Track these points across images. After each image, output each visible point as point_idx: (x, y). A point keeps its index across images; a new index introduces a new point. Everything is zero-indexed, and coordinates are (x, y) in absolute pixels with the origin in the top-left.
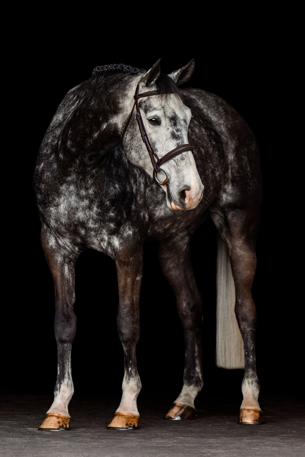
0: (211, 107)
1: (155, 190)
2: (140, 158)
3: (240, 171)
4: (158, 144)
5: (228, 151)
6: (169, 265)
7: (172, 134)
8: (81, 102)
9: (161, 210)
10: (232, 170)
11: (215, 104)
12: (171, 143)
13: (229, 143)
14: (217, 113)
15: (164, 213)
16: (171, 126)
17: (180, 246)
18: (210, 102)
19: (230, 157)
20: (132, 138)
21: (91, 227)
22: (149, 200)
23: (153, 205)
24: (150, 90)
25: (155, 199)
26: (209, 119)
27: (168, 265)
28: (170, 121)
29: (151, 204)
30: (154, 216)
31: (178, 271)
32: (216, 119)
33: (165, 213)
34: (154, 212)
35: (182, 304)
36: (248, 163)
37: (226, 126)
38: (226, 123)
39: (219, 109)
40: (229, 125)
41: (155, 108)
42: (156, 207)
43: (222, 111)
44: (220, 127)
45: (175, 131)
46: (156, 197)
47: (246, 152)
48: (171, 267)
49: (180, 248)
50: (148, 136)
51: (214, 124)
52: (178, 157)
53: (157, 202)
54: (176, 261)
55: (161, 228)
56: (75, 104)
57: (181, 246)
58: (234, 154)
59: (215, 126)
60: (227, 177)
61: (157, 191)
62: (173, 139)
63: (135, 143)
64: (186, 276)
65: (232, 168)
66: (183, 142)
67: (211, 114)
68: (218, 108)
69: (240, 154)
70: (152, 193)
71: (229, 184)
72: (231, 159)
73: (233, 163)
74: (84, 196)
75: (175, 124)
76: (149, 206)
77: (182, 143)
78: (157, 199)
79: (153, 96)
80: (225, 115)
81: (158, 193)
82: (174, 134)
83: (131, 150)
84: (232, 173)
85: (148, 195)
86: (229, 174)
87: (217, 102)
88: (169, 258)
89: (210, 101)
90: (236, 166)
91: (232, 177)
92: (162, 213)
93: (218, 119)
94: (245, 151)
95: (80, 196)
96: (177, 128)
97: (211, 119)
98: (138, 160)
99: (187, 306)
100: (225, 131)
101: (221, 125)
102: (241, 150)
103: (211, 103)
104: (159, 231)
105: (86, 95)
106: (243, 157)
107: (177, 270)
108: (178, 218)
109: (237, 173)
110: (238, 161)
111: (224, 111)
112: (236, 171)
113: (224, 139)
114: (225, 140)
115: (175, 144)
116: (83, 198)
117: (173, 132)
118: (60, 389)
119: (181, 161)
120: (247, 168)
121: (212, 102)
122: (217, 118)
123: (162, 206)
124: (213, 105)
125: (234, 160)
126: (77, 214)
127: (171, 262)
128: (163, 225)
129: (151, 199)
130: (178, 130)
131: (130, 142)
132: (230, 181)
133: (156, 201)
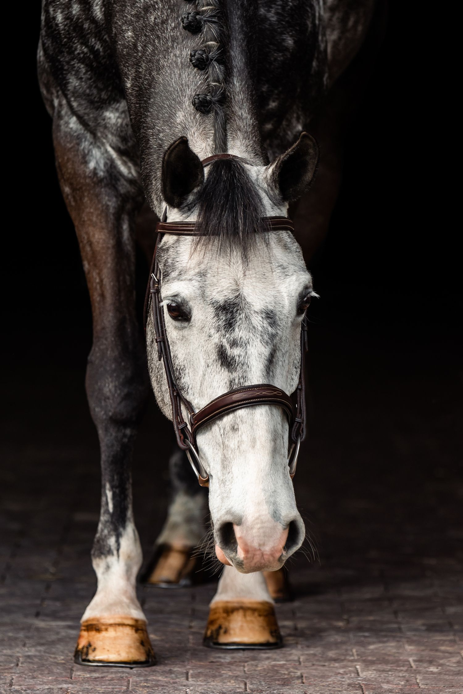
4: (190, 374)
7: (219, 351)
12: (217, 377)
16: (219, 329)
24: (186, 218)
28: (217, 315)
45: (227, 346)
62: (222, 365)
66: (244, 378)
75: (230, 325)
77: (242, 381)
79: (187, 237)
82: (224, 352)
96: (232, 335)
115: (225, 380)
117: (222, 346)
118: (118, 550)
119: (231, 433)
130: (234, 344)
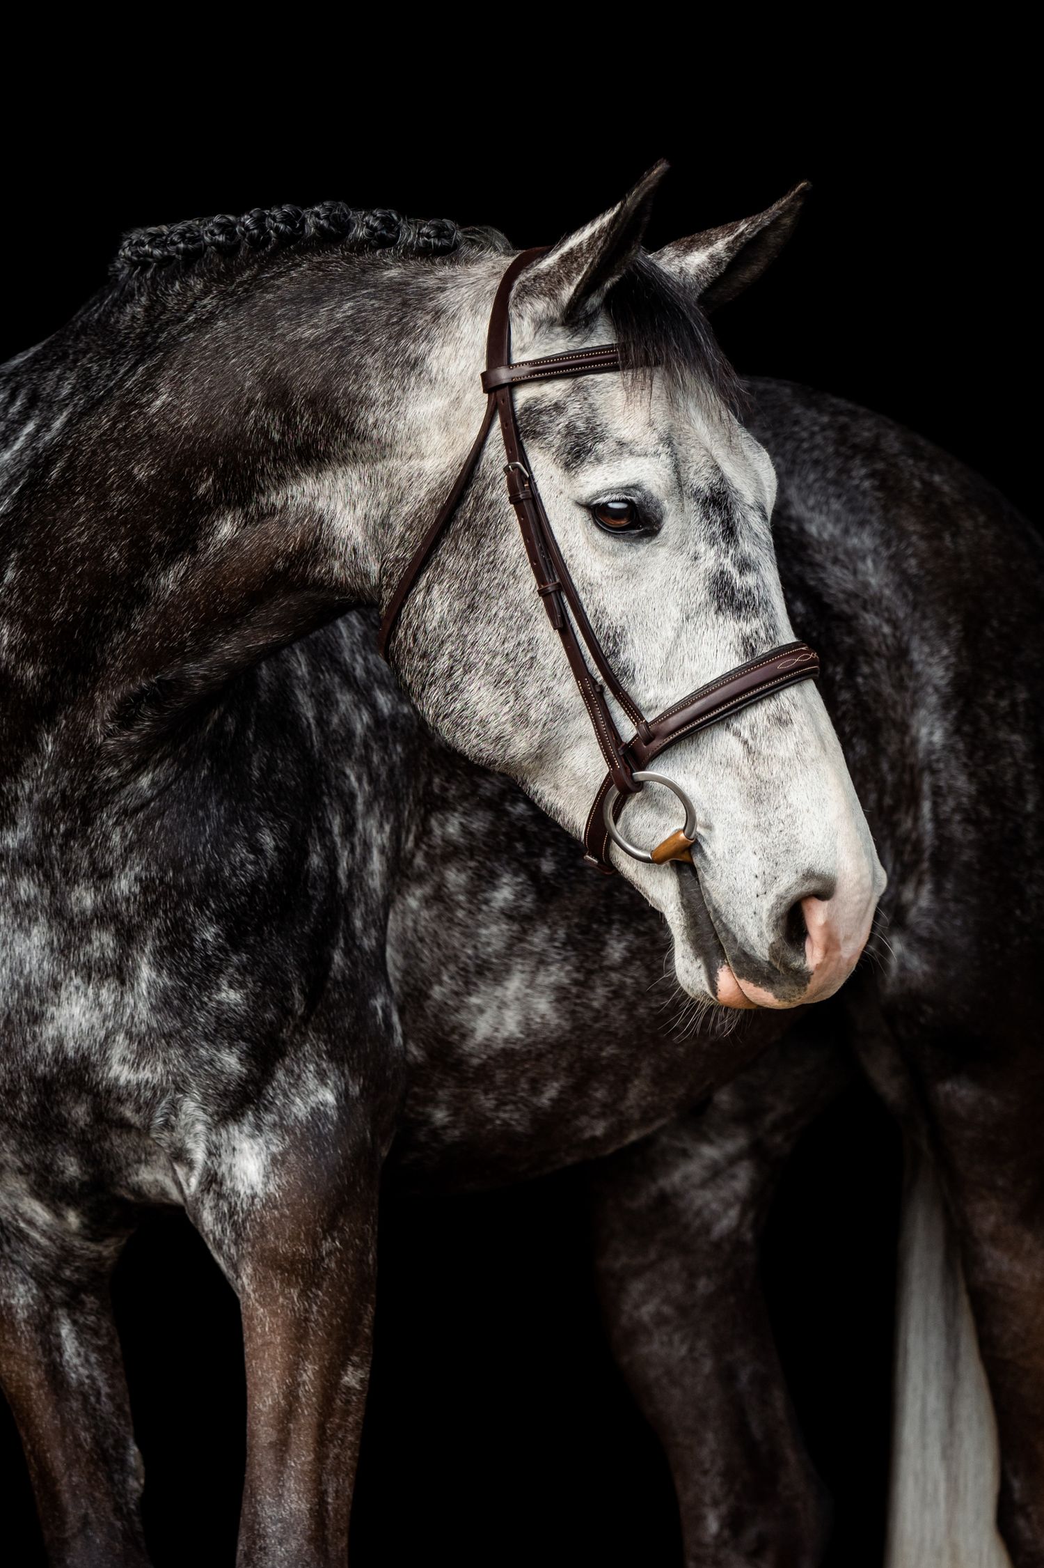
0: (804, 462)
1: (461, 898)
2: (522, 719)
3: (986, 812)
5: (908, 695)
6: (637, 1307)
7: (716, 583)
8: (57, 424)
9: (503, 1005)
10: (935, 806)
11: (831, 449)
12: (710, 634)
13: (915, 656)
14: (839, 496)
15: (519, 1023)
16: (712, 541)
17: (698, 1213)
18: (803, 440)
19: (924, 731)
20: (472, 607)
21: (117, 1079)
22: (426, 952)
23: (452, 978)
24: (582, 342)
25: (464, 946)
26: (794, 527)
27: (627, 1307)
28: (706, 515)
29: (438, 976)
30: (464, 1036)
31: (682, 1341)
32: (830, 527)
33: (526, 1023)
34: (463, 1017)
35: (700, 1519)
36: (1031, 766)
37: (896, 564)
38: (893, 549)
39: (850, 477)
40: (913, 562)
41: (621, 444)
42: (470, 994)
43: (867, 484)
44: (855, 572)
45: (735, 572)
46: (470, 935)
47: (1021, 709)
48: (646, 1318)
49: (697, 1222)
50: (582, 596)
51: (818, 558)
52: (758, 715)
53: (477, 965)
54: (677, 1289)
55: (515, 1103)
56: (17, 439)
57: (706, 1213)
58: (950, 717)
59: (824, 568)
60: (914, 836)
61: (473, 908)
62: (718, 611)
63: (486, 635)
64: (727, 1375)
65: (937, 792)
66: (773, 627)
67: (805, 501)
68: (844, 471)
69: (986, 719)
70: (439, 916)
71: (920, 883)
72: (931, 743)
73: (941, 766)
74: (89, 913)
75: (730, 532)
76: (431, 985)
78: (475, 947)
79: (599, 378)
80: (885, 508)
81: (480, 917)
82: (728, 583)
83: (465, 672)
84: (939, 822)
85: (420, 928)
86: (920, 823)
87: (841, 441)
88: (637, 1273)
89: (805, 435)
90: (961, 782)
91: (937, 843)
92: (511, 1024)
93: (841, 526)
94: (1014, 704)
95: (72, 920)
96: (739, 550)
97: (802, 531)
98: (509, 728)
99: (726, 1533)
100: (887, 592)
101: (864, 559)
102: (990, 699)
103: (805, 445)
104: (505, 1123)
105: (87, 388)
106: (1002, 735)
107: (677, 1338)
108: (604, 1054)
109: (967, 820)
110: (970, 755)
111: (879, 488)
112: (958, 808)
113: (876, 631)
114: (884, 636)
115: (731, 637)
116: (86, 925)
117: (721, 573)
119: (776, 732)
120: (1025, 800)
121: (819, 439)
122: (837, 520)
123: (506, 984)
124: (816, 454)
125: (949, 748)
126: (53, 1018)
127: (648, 1294)
128: (523, 1090)
129: (439, 946)
130: (744, 566)
131: (453, 629)
132: (925, 865)
133: (469, 957)
